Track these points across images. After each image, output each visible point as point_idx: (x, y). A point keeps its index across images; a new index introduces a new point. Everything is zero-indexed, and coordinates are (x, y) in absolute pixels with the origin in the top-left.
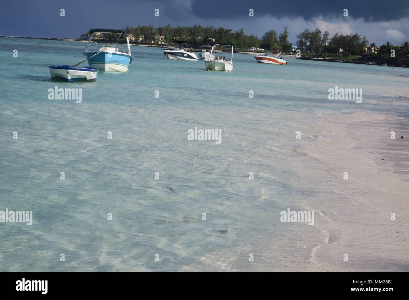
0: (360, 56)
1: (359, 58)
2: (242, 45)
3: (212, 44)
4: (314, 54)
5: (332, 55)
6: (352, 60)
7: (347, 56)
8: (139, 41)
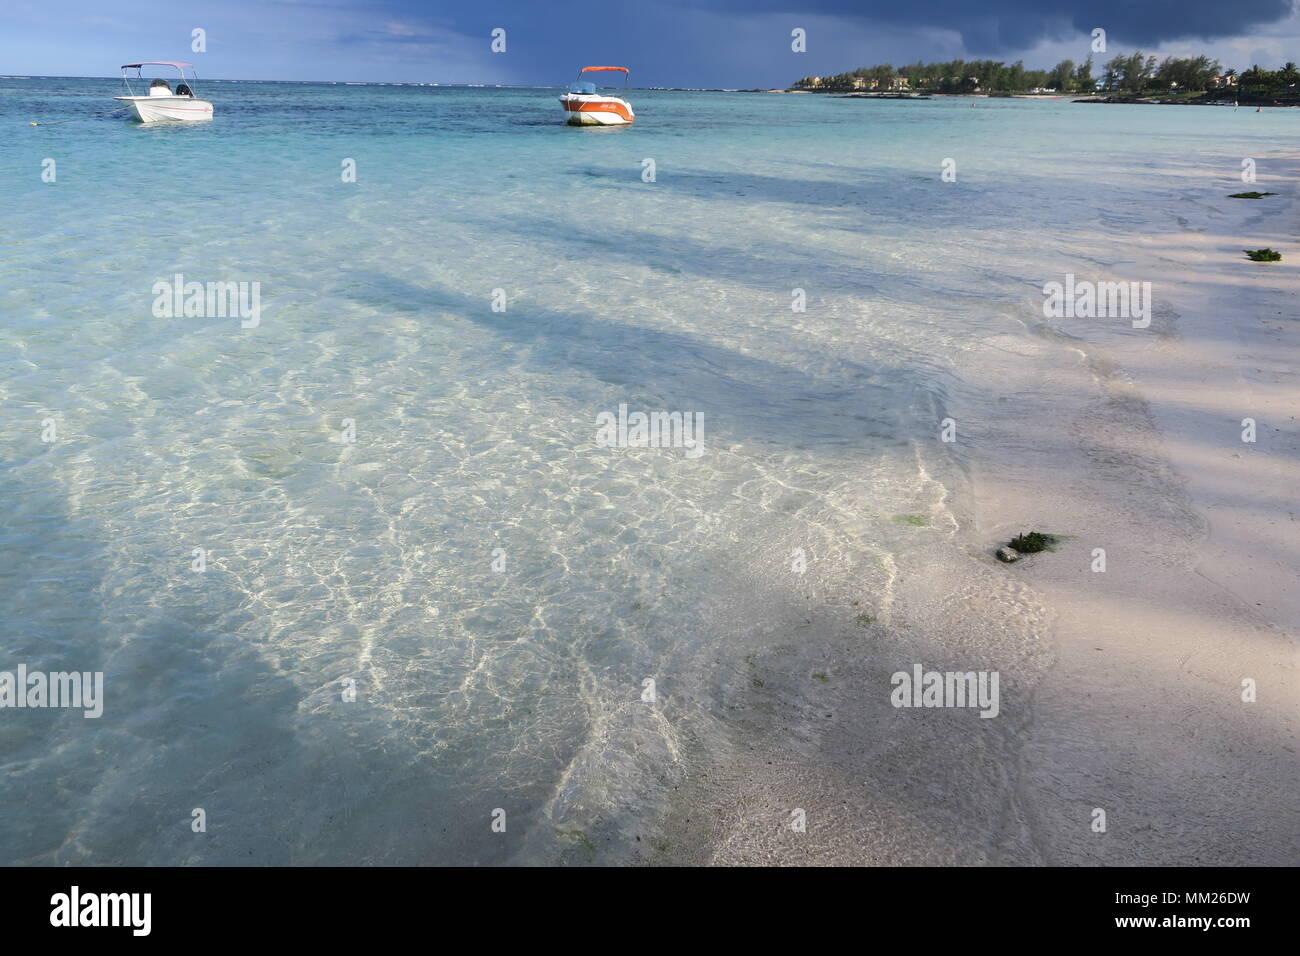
0: (1205, 92)
1: (1203, 95)
2: (1019, 86)
3: (976, 86)
4: (1129, 92)
5: (1159, 92)
6: (1191, 98)
7: (1182, 93)
8: (871, 88)
